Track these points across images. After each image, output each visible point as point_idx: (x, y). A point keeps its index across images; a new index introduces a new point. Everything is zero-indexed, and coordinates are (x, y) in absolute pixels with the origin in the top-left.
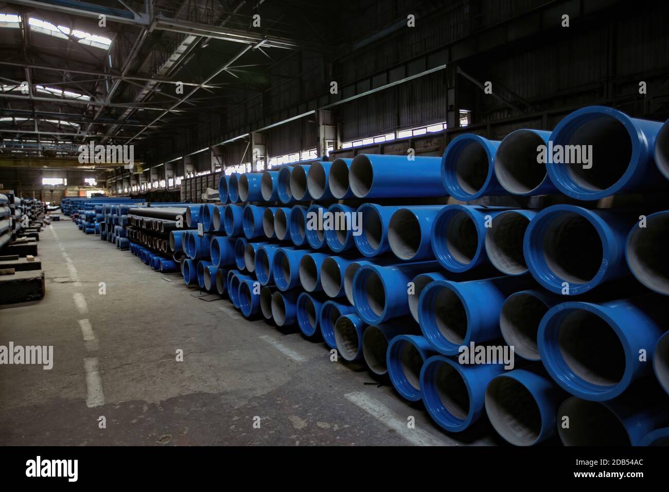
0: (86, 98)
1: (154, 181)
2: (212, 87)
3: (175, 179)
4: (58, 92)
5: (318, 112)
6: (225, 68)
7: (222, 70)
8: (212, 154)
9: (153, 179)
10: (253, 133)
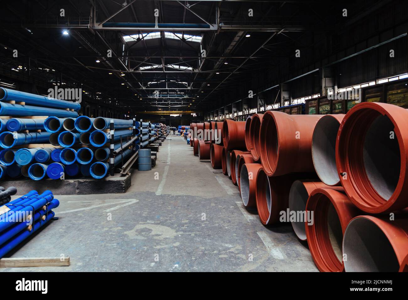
0: (190, 68)
1: (227, 114)
2: (256, 58)
3: (238, 113)
4: (177, 67)
5: (321, 69)
6: (262, 47)
7: (260, 48)
8: (258, 98)
9: (226, 113)
10: (282, 84)
